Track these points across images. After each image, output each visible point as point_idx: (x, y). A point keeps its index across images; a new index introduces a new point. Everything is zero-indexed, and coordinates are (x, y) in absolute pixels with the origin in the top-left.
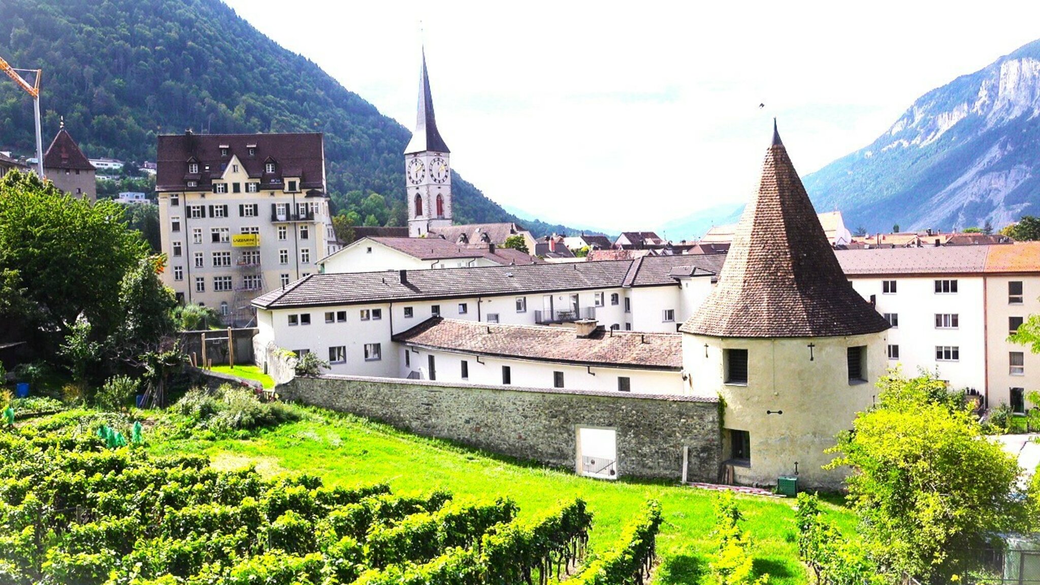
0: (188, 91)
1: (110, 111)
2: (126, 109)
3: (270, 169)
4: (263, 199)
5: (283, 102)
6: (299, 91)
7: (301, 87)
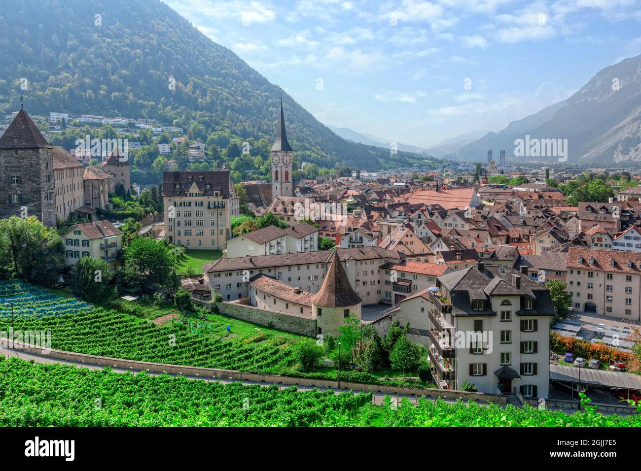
0: (162, 76)
1: (120, 89)
2: (129, 88)
3: (208, 186)
4: (205, 200)
5: (213, 79)
6: (223, 71)
7: (224, 69)
